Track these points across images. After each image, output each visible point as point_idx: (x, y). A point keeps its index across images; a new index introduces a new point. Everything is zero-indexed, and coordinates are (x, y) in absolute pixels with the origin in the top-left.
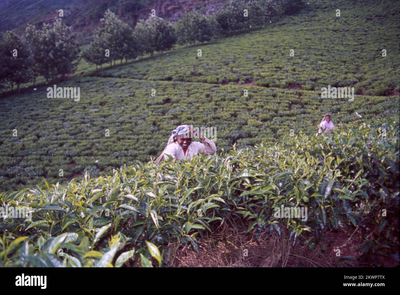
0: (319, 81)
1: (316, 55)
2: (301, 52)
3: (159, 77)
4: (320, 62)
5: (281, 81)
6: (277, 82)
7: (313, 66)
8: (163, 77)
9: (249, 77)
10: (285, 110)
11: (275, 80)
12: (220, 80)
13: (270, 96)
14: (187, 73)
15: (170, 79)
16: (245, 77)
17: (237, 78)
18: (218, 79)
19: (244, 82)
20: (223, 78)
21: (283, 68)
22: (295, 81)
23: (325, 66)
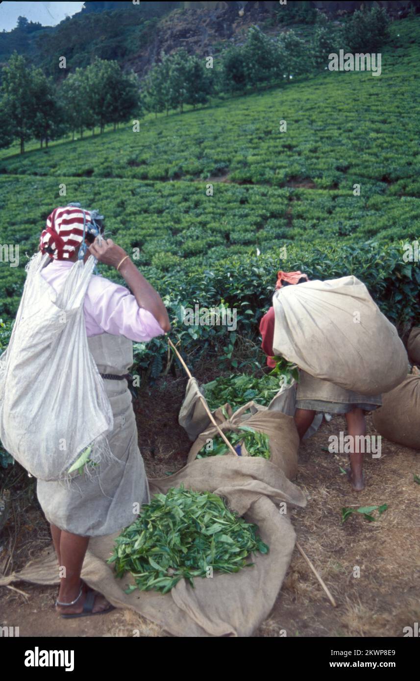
0: (352, 171)
1: (373, 122)
2: (346, 116)
3: (73, 170)
4: (373, 135)
5: (277, 171)
6: (269, 174)
7: (355, 142)
8: (79, 169)
9: (223, 165)
10: (246, 231)
11: (268, 169)
12: (171, 172)
13: (235, 201)
14: (121, 161)
15: (89, 173)
16: (214, 166)
17: (200, 167)
18: (167, 171)
19: (209, 175)
20: (176, 169)
21: (297, 146)
22: (303, 170)
23: (380, 141)
